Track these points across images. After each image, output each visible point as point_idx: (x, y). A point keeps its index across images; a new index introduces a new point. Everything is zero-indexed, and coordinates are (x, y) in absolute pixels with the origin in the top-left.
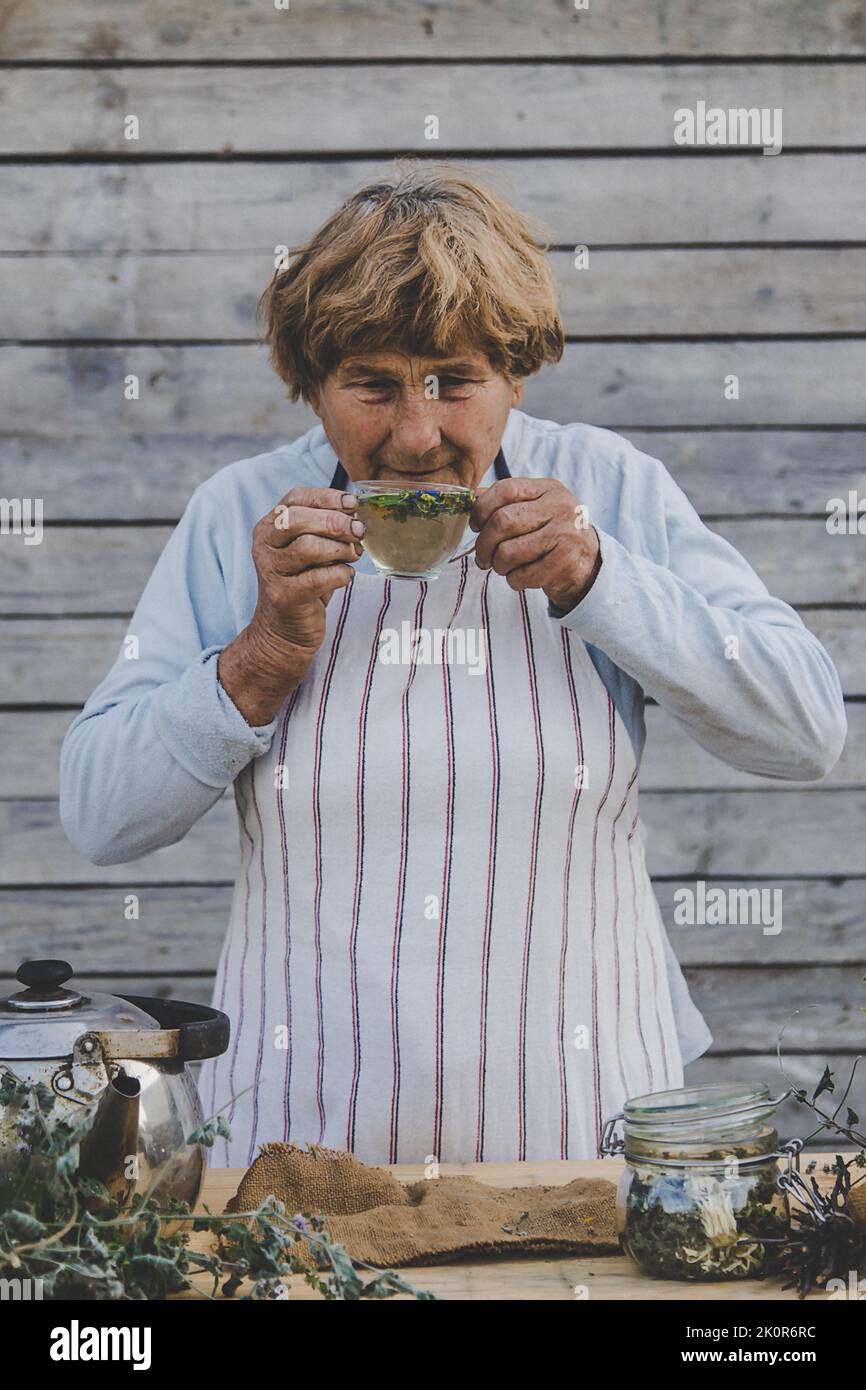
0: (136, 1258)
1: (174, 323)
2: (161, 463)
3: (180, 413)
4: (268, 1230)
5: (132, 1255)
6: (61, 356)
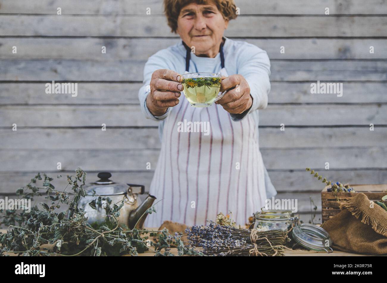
0: (132, 240)
1: (130, 33)
2: (126, 67)
3: (131, 55)
4: (165, 235)
5: (131, 239)
6: (102, 41)
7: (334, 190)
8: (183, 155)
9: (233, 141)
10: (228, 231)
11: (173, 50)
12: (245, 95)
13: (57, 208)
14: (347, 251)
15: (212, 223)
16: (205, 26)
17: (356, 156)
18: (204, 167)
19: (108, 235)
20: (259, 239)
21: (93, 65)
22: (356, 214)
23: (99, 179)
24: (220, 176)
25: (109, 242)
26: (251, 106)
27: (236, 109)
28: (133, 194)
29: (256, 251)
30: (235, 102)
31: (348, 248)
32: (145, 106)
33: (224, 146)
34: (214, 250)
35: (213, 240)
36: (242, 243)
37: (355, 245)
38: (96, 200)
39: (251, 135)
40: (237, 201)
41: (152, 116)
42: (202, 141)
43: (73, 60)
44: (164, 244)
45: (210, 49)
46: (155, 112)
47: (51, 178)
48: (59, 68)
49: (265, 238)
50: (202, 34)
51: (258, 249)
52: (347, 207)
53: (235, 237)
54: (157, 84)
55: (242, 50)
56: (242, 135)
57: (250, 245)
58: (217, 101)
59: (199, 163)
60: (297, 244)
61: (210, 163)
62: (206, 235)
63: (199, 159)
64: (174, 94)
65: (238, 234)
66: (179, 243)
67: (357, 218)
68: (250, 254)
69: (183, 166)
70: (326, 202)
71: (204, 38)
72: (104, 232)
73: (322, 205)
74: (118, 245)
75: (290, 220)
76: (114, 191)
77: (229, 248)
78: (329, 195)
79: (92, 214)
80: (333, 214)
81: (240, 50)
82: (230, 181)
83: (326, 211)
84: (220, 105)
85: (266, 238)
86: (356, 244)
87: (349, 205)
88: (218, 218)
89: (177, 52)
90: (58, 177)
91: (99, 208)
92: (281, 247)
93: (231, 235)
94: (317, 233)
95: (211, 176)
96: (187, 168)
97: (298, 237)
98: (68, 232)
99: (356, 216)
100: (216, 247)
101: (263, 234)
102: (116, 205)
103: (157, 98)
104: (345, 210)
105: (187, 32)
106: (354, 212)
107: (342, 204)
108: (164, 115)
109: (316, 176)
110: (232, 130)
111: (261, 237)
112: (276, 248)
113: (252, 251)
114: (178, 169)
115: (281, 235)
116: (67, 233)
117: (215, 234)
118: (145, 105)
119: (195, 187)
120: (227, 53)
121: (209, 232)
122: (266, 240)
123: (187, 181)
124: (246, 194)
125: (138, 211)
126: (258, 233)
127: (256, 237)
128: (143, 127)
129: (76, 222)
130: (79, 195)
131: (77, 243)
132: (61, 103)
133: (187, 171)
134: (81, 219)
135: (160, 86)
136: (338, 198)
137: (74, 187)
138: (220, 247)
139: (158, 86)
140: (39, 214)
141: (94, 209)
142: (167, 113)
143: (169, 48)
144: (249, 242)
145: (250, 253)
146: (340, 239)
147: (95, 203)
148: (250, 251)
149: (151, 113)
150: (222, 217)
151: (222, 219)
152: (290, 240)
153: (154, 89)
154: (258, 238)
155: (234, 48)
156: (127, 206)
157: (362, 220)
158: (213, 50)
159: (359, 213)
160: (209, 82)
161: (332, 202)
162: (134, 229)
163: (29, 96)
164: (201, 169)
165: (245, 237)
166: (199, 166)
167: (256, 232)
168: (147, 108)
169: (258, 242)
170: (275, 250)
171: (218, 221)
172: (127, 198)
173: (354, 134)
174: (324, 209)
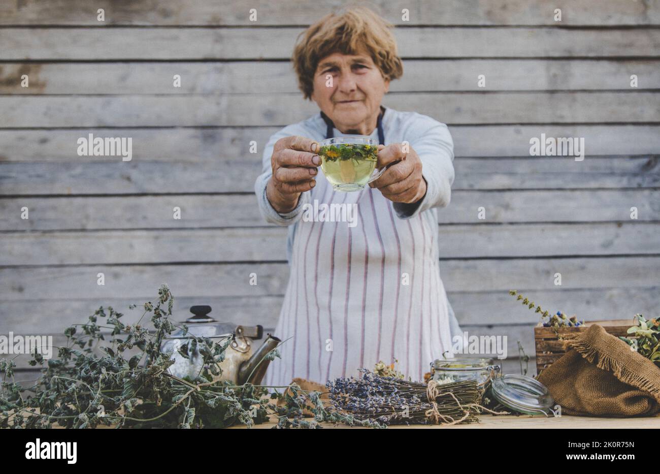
5: (243, 399)
6: (199, 132)
7: (553, 325)
8: (324, 283)
9: (400, 259)
10: (391, 385)
11: (306, 125)
12: (414, 173)
13: (128, 348)
14: (577, 413)
15: (368, 373)
16: (354, 87)
17: (588, 302)
18: (356, 301)
19: (206, 392)
20: (441, 395)
21: (185, 169)
22: (589, 355)
23: (193, 315)
24: (380, 314)
25: (208, 402)
26: (424, 193)
27: (401, 195)
28: (244, 337)
29: (436, 413)
30: (401, 183)
31: (578, 409)
32: (264, 198)
33: (386, 267)
34: (371, 412)
35: (370, 397)
36: (414, 402)
37: (589, 404)
38: (188, 343)
39: (428, 250)
40: (408, 353)
41: (276, 213)
42: (352, 260)
43: (156, 162)
44: (295, 406)
45: (363, 121)
46: (279, 205)
47: (120, 314)
48: (135, 174)
49: (449, 393)
50: (350, 99)
51: (438, 409)
52: (574, 347)
53: (403, 393)
54: (282, 156)
55: (411, 124)
56: (414, 250)
57: (427, 404)
58: (373, 182)
59: (348, 294)
60: (499, 405)
61: (365, 294)
62: (359, 390)
63: (348, 288)
64: (307, 171)
65: (409, 390)
66: (317, 403)
67: (590, 362)
68: (426, 419)
69: (324, 299)
70: (541, 343)
71: (354, 105)
72: (201, 385)
73: (536, 348)
74: (222, 408)
75: (487, 369)
76: (216, 331)
77: (394, 409)
78: (546, 332)
79: (182, 366)
80: (553, 360)
81: (407, 123)
82: (396, 322)
83: (543, 356)
84: (377, 189)
85: (452, 394)
86: (590, 402)
87: (576, 343)
88: (377, 368)
89: (313, 128)
90: (130, 308)
91: (192, 357)
92: (474, 406)
93: (396, 390)
94: (530, 389)
95: (366, 313)
96: (330, 302)
97: (500, 393)
98: (144, 385)
99: (589, 360)
100: (374, 408)
101: (447, 388)
102: (219, 345)
103: (282, 178)
104: (572, 351)
105: (328, 95)
106: (585, 353)
107: (566, 342)
108: (294, 211)
109: (525, 302)
110: (398, 241)
111: (444, 392)
112: (467, 408)
113: (429, 413)
114: (317, 304)
115: (474, 388)
116: (141, 388)
117: (373, 389)
118: (264, 196)
119: (343, 332)
120: (389, 129)
121: (363, 386)
122: (452, 396)
123: (331, 322)
124: (421, 343)
125: (252, 361)
126: (438, 387)
127: (435, 392)
128: (262, 262)
129: (157, 367)
130: (162, 330)
131: (158, 402)
132: (135, 227)
133: (330, 307)
134: (164, 362)
135: (285, 159)
136: (561, 335)
137: (154, 317)
138: (380, 408)
139: (283, 159)
140: (100, 361)
141: (185, 357)
142: (297, 209)
143: (302, 123)
144: (424, 399)
145: (426, 417)
146: (566, 396)
147: (187, 348)
148: (427, 412)
149: (273, 208)
150: (382, 366)
151: (382, 370)
152: (489, 401)
153: (278, 166)
154: (439, 394)
155: (399, 121)
156: (235, 354)
157: (598, 363)
158: (368, 124)
159: (592, 354)
160: (359, 151)
161: (552, 342)
162: (246, 383)
163: (87, 217)
164: (351, 302)
165: (419, 393)
166: (347, 299)
167: (434, 385)
168: (267, 201)
169: (438, 400)
170: (465, 411)
171: (377, 372)
172: (235, 342)
173: (583, 268)
174: (540, 354)
